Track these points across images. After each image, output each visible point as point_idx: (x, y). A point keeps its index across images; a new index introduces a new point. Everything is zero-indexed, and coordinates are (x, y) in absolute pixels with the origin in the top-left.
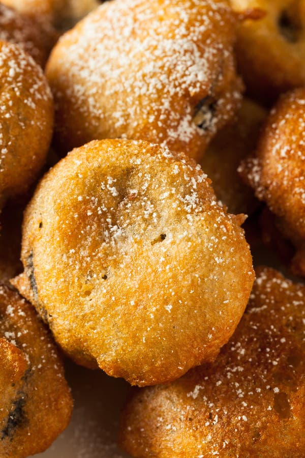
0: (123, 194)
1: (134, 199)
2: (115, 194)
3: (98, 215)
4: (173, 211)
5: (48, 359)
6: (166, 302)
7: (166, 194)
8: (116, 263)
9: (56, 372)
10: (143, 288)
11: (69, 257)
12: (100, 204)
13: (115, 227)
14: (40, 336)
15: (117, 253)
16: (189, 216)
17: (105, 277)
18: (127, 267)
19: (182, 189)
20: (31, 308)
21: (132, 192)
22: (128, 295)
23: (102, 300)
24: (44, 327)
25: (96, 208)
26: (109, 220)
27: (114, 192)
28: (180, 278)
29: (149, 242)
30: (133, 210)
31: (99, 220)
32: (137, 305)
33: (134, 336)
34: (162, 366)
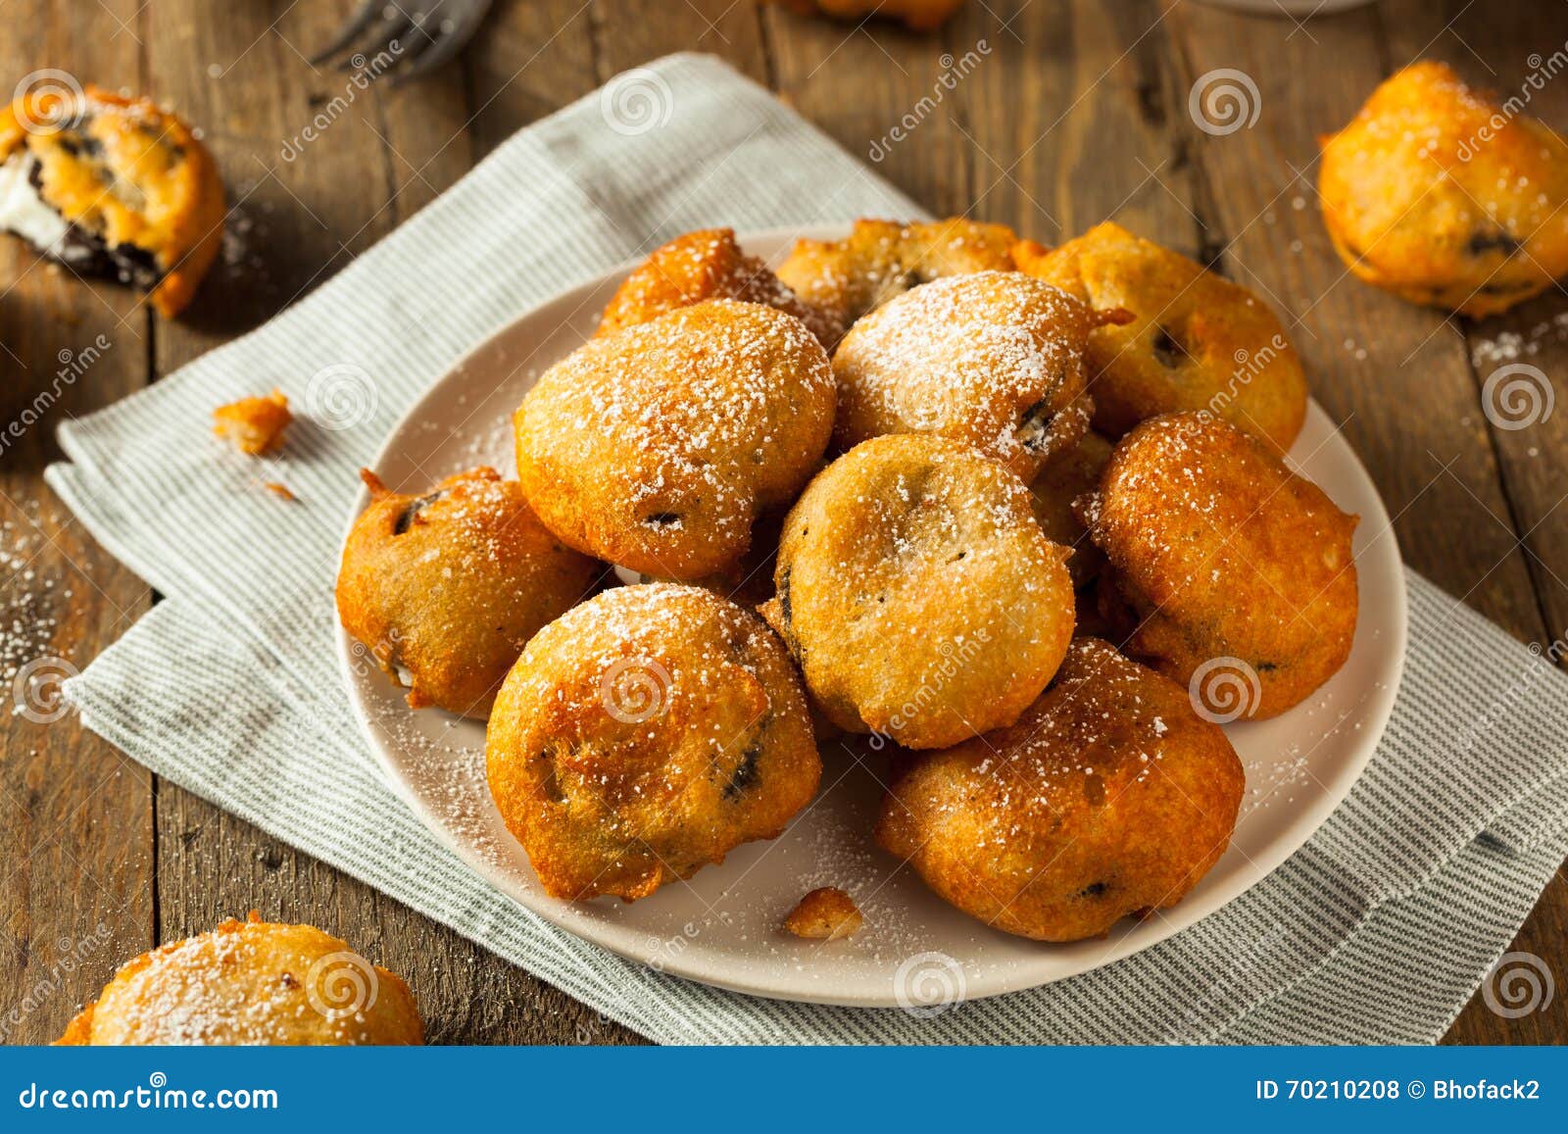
0: (916, 500)
1: (929, 506)
2: (906, 498)
3: (881, 523)
4: (978, 524)
5: (796, 708)
6: (957, 633)
7: (972, 502)
8: (898, 585)
9: (804, 726)
10: (930, 613)
11: (837, 572)
12: (885, 510)
13: (902, 541)
14: (788, 676)
15: (900, 571)
16: (998, 532)
17: (882, 600)
18: (912, 588)
19: (992, 498)
20: (780, 642)
21: (928, 497)
22: (909, 622)
23: (875, 626)
24: (796, 667)
25: (880, 514)
26: (895, 531)
27: (905, 495)
28: (978, 604)
29: (943, 561)
30: (927, 521)
31: (882, 529)
32: (919, 634)
33: (911, 674)
34: (943, 717)
